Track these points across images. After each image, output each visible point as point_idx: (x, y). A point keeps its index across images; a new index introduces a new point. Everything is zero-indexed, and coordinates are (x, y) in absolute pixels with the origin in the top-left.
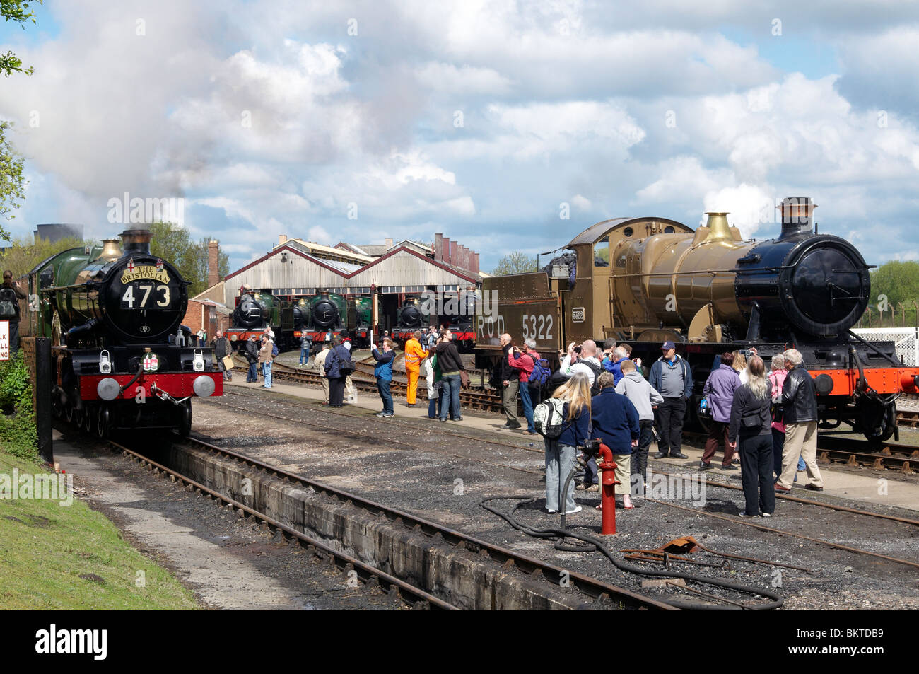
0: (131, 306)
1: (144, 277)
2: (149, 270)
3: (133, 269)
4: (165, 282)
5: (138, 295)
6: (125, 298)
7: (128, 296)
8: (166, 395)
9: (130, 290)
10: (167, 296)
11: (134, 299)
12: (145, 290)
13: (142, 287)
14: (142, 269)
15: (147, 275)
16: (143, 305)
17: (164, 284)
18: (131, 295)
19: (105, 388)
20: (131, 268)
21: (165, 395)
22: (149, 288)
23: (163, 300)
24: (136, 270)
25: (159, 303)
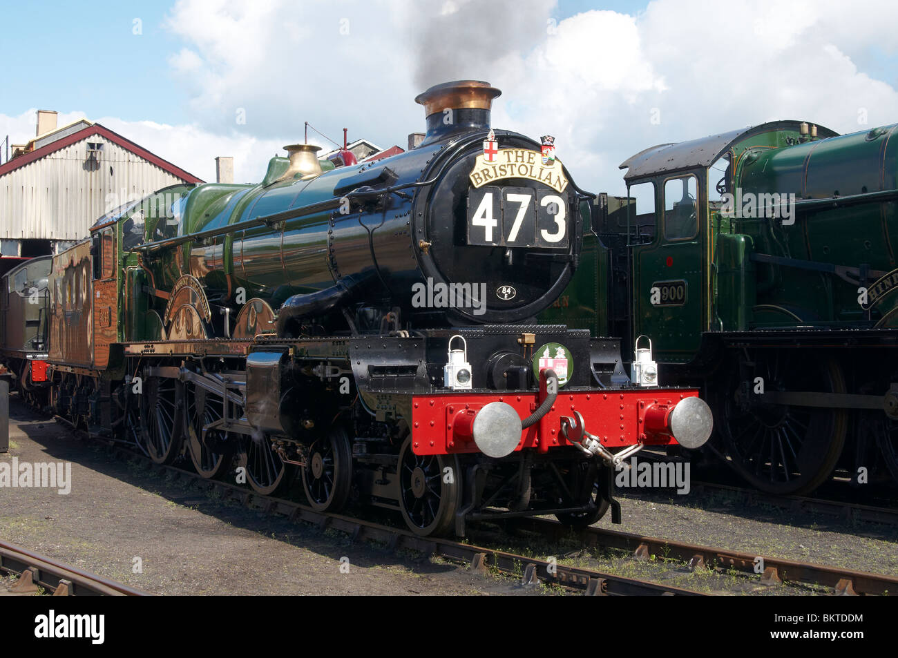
0: (489, 237)
1: (517, 175)
2: (526, 159)
3: (494, 156)
4: (557, 188)
5: (504, 213)
6: (477, 220)
7: (484, 216)
8: (594, 443)
9: (487, 200)
10: (560, 219)
11: (495, 223)
12: (518, 205)
13: (512, 197)
14: (513, 157)
15: (523, 170)
16: (512, 237)
17: (556, 193)
18: (490, 213)
19: (491, 430)
20: (491, 152)
21: (593, 445)
22: (525, 199)
23: (554, 229)
24: (501, 157)
25: (544, 233)
